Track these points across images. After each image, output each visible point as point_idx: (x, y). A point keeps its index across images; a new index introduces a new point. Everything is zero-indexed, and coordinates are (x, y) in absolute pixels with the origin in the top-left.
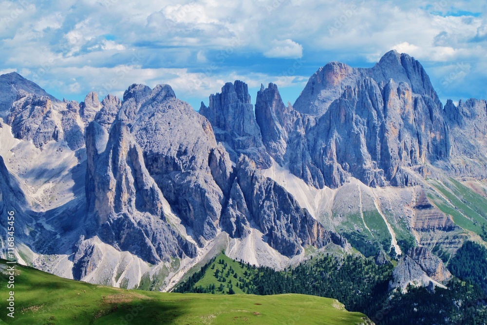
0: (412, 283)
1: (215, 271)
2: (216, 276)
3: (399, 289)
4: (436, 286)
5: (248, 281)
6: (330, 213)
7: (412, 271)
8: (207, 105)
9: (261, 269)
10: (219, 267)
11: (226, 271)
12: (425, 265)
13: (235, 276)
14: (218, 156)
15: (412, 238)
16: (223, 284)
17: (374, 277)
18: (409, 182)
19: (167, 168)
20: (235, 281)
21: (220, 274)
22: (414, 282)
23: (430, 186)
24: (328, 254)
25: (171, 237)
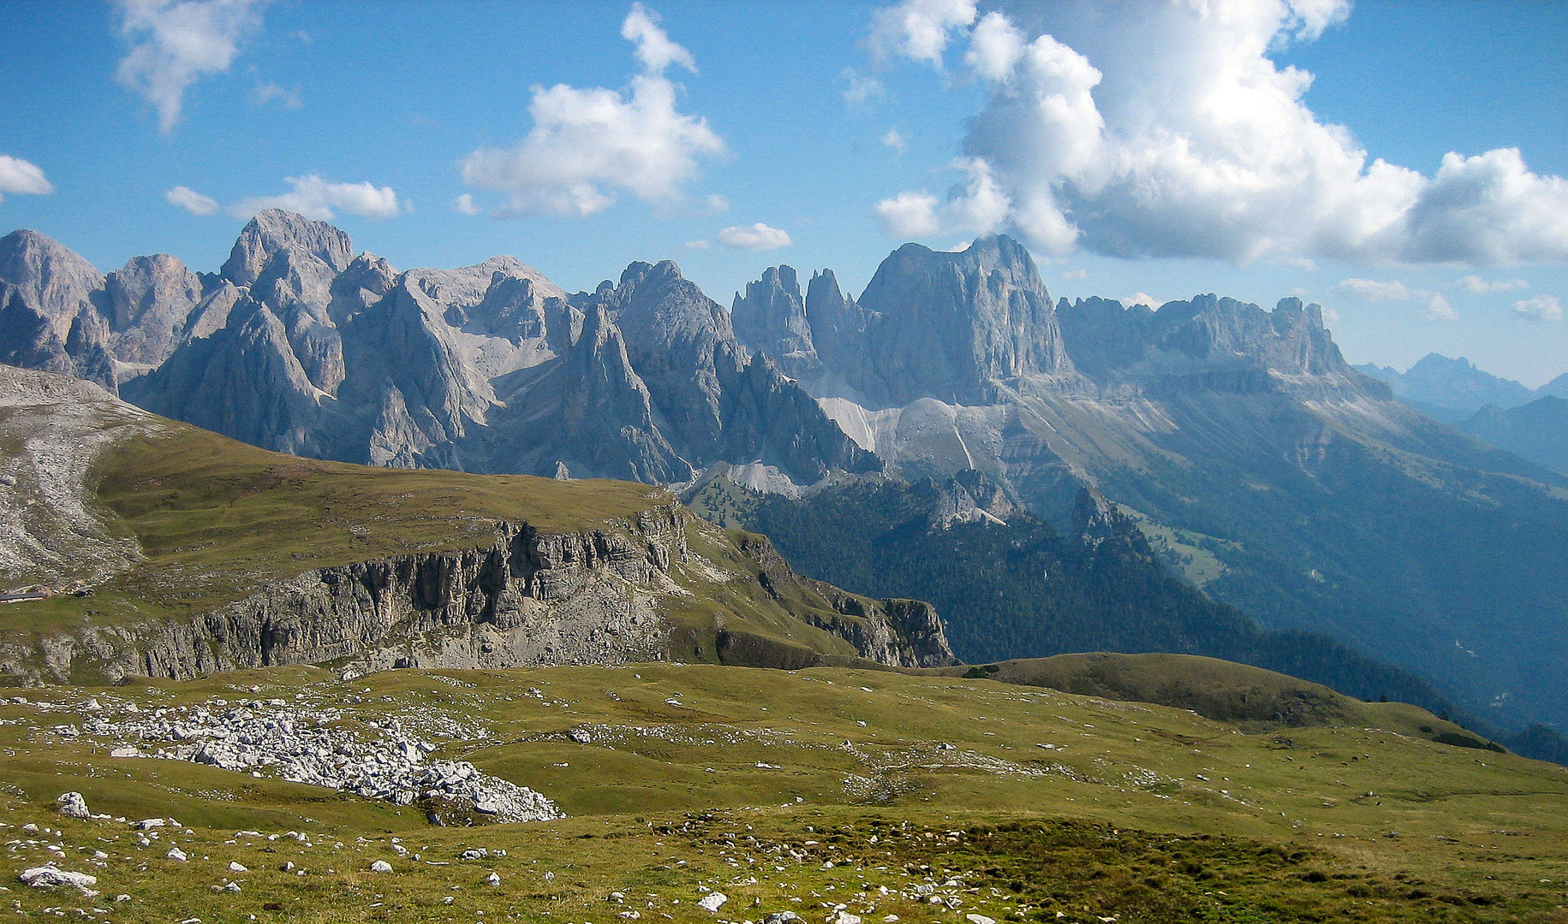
0: (958, 517)
1: (706, 496)
2: (707, 503)
3: (940, 525)
4: (990, 521)
5: (748, 511)
6: (893, 435)
7: (960, 502)
8: (743, 296)
9: (770, 496)
10: (713, 492)
11: (720, 498)
12: (978, 493)
13: (733, 505)
14: (726, 350)
15: (997, 470)
16: (713, 513)
17: (913, 510)
18: (999, 398)
19: (662, 366)
20: (730, 510)
21: (711, 502)
22: (961, 515)
23: (1025, 404)
24: (859, 479)
25: (657, 455)
